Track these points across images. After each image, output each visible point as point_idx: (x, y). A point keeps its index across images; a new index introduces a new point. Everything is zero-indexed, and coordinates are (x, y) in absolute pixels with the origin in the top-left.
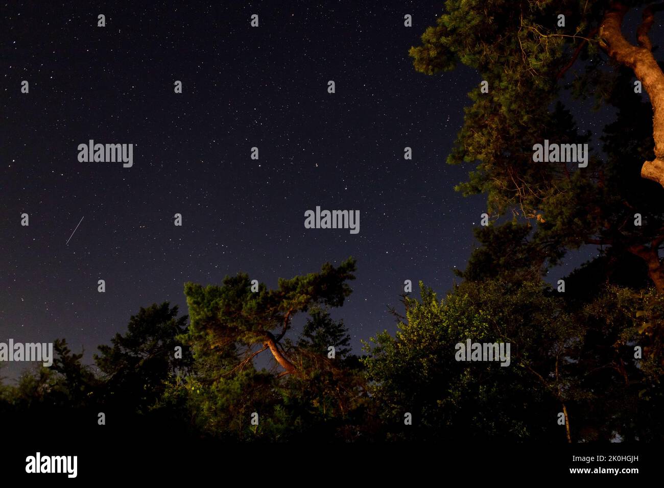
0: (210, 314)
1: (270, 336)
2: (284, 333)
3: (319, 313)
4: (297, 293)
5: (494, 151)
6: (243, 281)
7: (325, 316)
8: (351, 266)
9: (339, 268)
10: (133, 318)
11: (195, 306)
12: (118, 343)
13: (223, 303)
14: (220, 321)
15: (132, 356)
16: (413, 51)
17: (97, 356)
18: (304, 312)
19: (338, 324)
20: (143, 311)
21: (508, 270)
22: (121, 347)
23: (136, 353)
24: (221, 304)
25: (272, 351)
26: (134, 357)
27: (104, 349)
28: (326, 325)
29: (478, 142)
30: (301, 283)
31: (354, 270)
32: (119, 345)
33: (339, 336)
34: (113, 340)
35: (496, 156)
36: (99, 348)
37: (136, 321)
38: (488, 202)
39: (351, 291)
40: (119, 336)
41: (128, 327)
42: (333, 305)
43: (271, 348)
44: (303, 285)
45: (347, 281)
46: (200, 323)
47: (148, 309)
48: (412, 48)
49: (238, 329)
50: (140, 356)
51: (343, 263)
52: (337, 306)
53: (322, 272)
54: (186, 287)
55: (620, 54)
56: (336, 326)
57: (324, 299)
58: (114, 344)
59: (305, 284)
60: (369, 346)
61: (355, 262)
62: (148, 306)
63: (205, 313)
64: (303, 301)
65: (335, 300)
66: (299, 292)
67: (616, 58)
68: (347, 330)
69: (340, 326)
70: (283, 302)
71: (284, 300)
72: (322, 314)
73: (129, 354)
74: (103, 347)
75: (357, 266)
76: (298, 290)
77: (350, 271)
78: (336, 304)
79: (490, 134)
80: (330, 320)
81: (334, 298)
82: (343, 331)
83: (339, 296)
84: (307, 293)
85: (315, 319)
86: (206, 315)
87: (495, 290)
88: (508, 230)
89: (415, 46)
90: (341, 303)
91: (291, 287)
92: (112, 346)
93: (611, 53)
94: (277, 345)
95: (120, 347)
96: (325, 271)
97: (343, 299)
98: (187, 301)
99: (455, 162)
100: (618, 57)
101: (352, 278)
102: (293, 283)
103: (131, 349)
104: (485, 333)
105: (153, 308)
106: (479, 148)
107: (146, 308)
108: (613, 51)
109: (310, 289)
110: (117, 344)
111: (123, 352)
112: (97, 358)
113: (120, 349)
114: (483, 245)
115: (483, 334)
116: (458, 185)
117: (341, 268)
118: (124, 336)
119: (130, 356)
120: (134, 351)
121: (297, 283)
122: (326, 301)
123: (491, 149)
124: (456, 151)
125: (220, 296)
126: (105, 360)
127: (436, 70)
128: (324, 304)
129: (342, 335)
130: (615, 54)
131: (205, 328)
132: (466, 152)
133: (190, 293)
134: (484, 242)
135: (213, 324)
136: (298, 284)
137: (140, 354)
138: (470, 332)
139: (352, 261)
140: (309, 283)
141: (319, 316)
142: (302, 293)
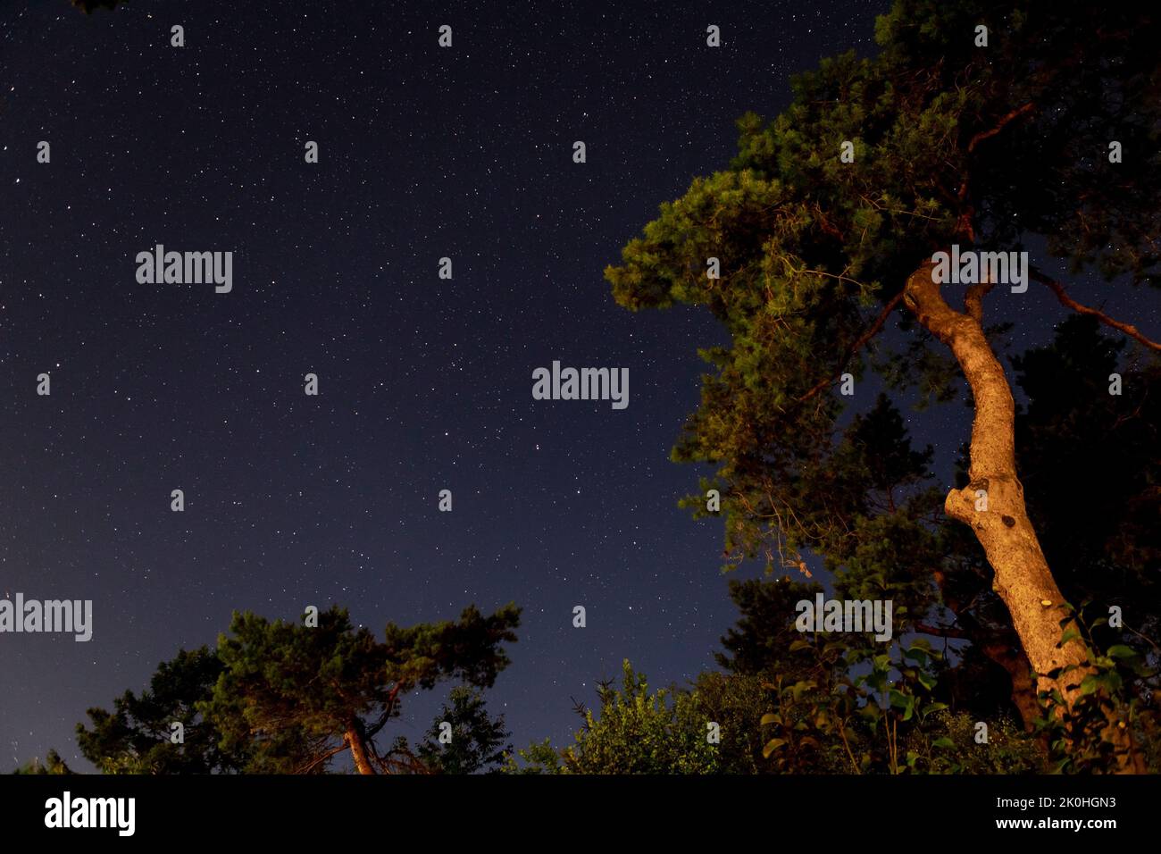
0: (252, 669)
1: (357, 726)
2: (383, 722)
3: (466, 699)
4: (413, 653)
5: (736, 448)
6: (336, 622)
7: (477, 704)
8: (512, 618)
9: (491, 619)
10: (163, 666)
11: (231, 650)
12: (125, 707)
13: (290, 655)
14: (269, 684)
15: (147, 735)
16: (610, 273)
17: (83, 727)
18: (427, 689)
19: (495, 722)
20: (183, 655)
21: (780, 661)
22: (129, 717)
23: (153, 731)
24: (287, 656)
25: (353, 750)
26: (149, 738)
27: (98, 715)
28: (476, 721)
29: (715, 430)
30: (422, 635)
31: (516, 626)
32: (126, 712)
33: (492, 743)
34: (118, 702)
35: (740, 457)
36: (90, 712)
37: (166, 672)
38: (726, 532)
39: (507, 662)
40: (130, 695)
41: (152, 682)
42: (476, 682)
43: (353, 747)
44: (424, 641)
45: (502, 644)
46: (234, 682)
47: (192, 654)
48: (610, 267)
49: (298, 702)
50: (159, 737)
51: (499, 609)
52: (483, 685)
53: (458, 621)
54: (234, 617)
55: (934, 320)
56: (490, 726)
57: (461, 670)
58: (117, 709)
59: (428, 638)
60: (517, 764)
61: (520, 610)
62: (193, 648)
63: (245, 665)
64: (418, 668)
65: (480, 675)
66: (417, 652)
67: (927, 327)
68: (508, 735)
69: (497, 725)
70: (386, 666)
71: (388, 662)
72: (470, 701)
73: (140, 731)
74: (98, 711)
75: (522, 617)
76: (417, 647)
77: (510, 626)
78: (481, 681)
79: (733, 420)
80: (484, 714)
81: (478, 671)
82: (501, 735)
83: (488, 668)
84: (429, 655)
85: (458, 706)
86: (247, 671)
87: (748, 692)
88: (781, 591)
89: (614, 266)
90: (489, 681)
91: (405, 641)
92: (113, 711)
93: (921, 318)
94: (367, 743)
95: (126, 716)
96: (466, 620)
97: (495, 675)
98: (219, 640)
99: (681, 460)
100: (931, 325)
101: (511, 638)
102: (411, 633)
103: (147, 723)
104: (713, 766)
105: (200, 653)
106: (717, 440)
107: (188, 651)
108: (924, 315)
109: (435, 647)
110: (123, 710)
111: (131, 725)
112: (81, 730)
113: (126, 719)
114: (743, 612)
115: (709, 766)
116: (685, 499)
117: (493, 619)
118: (138, 697)
119: (142, 735)
120: (151, 726)
121: (415, 635)
122: (464, 674)
123: (731, 444)
124: (683, 442)
125: (291, 642)
126: (93, 736)
127: (642, 305)
128: (461, 678)
129: (498, 743)
130: (926, 319)
131: (242, 693)
132: (698, 445)
133: (240, 629)
134: (743, 605)
135: (256, 688)
136: (416, 637)
137: (159, 734)
138: (688, 761)
139: (514, 609)
140: (435, 638)
141: (465, 702)
142: (420, 653)
